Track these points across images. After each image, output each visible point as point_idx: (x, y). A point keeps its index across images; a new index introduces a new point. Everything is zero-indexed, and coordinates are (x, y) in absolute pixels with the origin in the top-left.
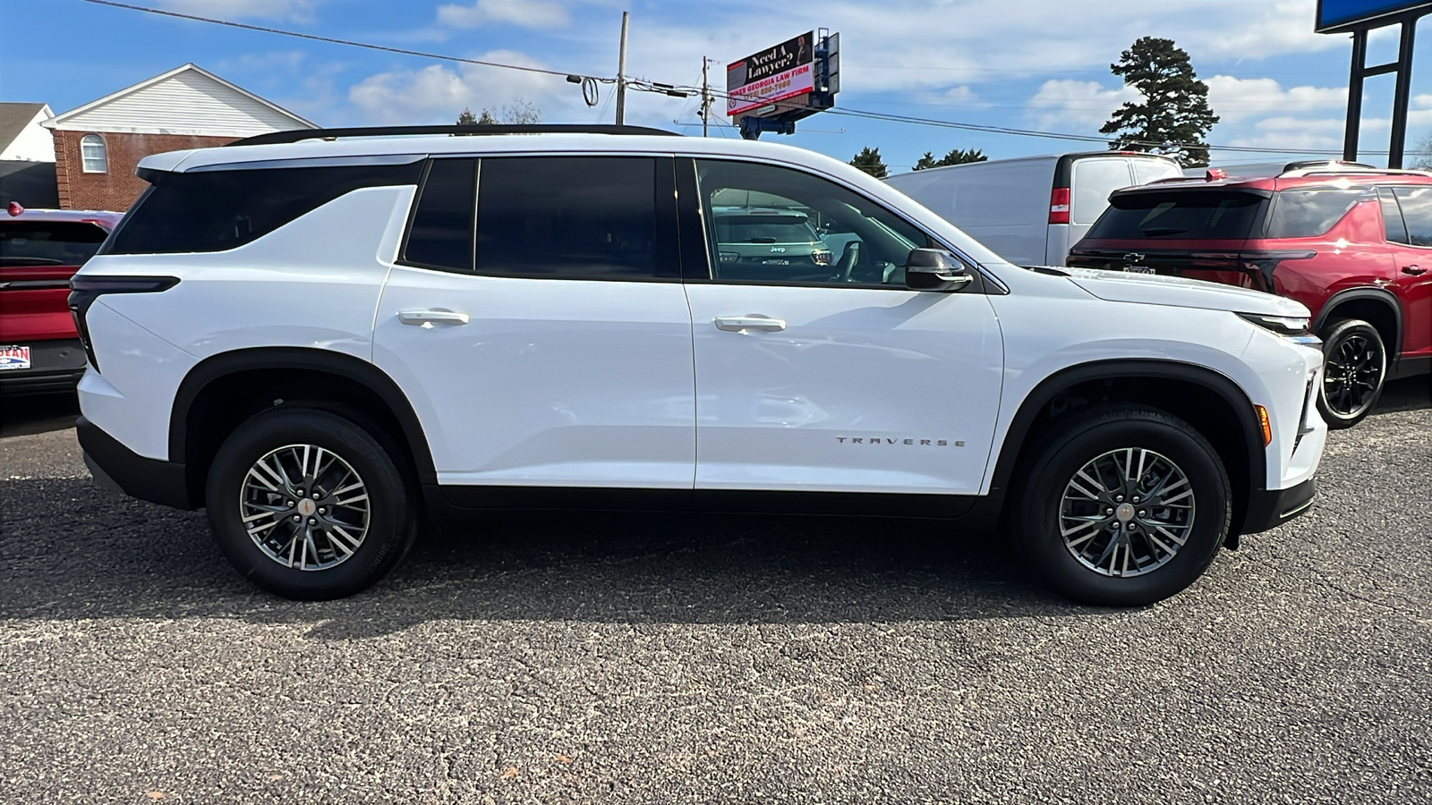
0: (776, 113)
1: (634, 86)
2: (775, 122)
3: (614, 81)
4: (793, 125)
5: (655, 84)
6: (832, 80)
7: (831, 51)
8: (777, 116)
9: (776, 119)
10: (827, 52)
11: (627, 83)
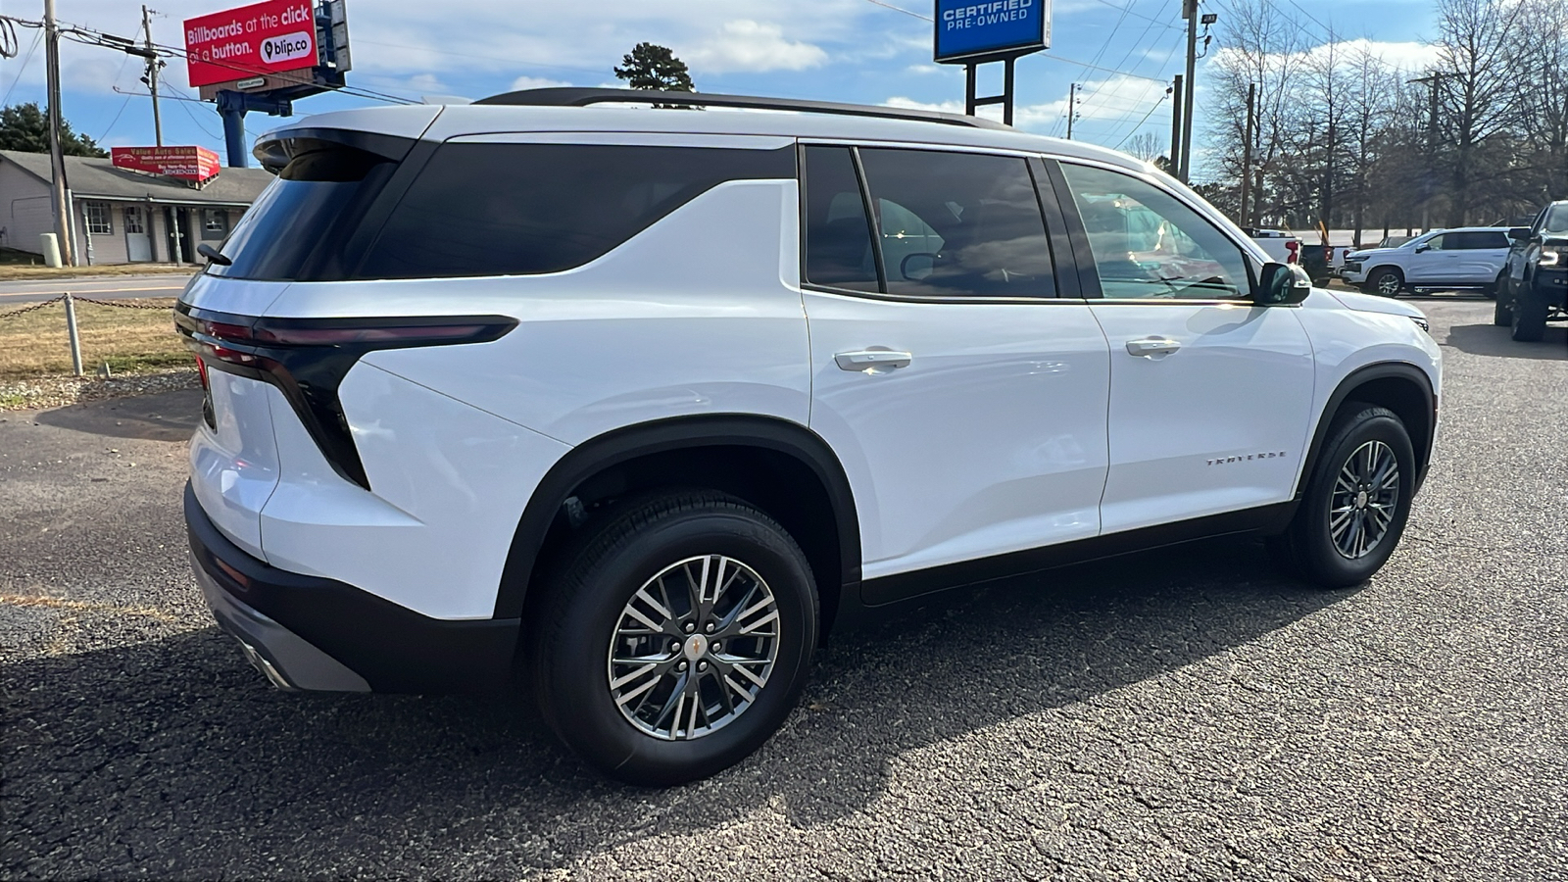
0: (265, 89)
1: (74, 35)
2: (265, 100)
3: (40, 25)
4: (290, 105)
5: (104, 36)
6: (340, 54)
7: (336, 20)
8: (267, 92)
9: (264, 96)
10: (330, 20)
11: (62, 31)
